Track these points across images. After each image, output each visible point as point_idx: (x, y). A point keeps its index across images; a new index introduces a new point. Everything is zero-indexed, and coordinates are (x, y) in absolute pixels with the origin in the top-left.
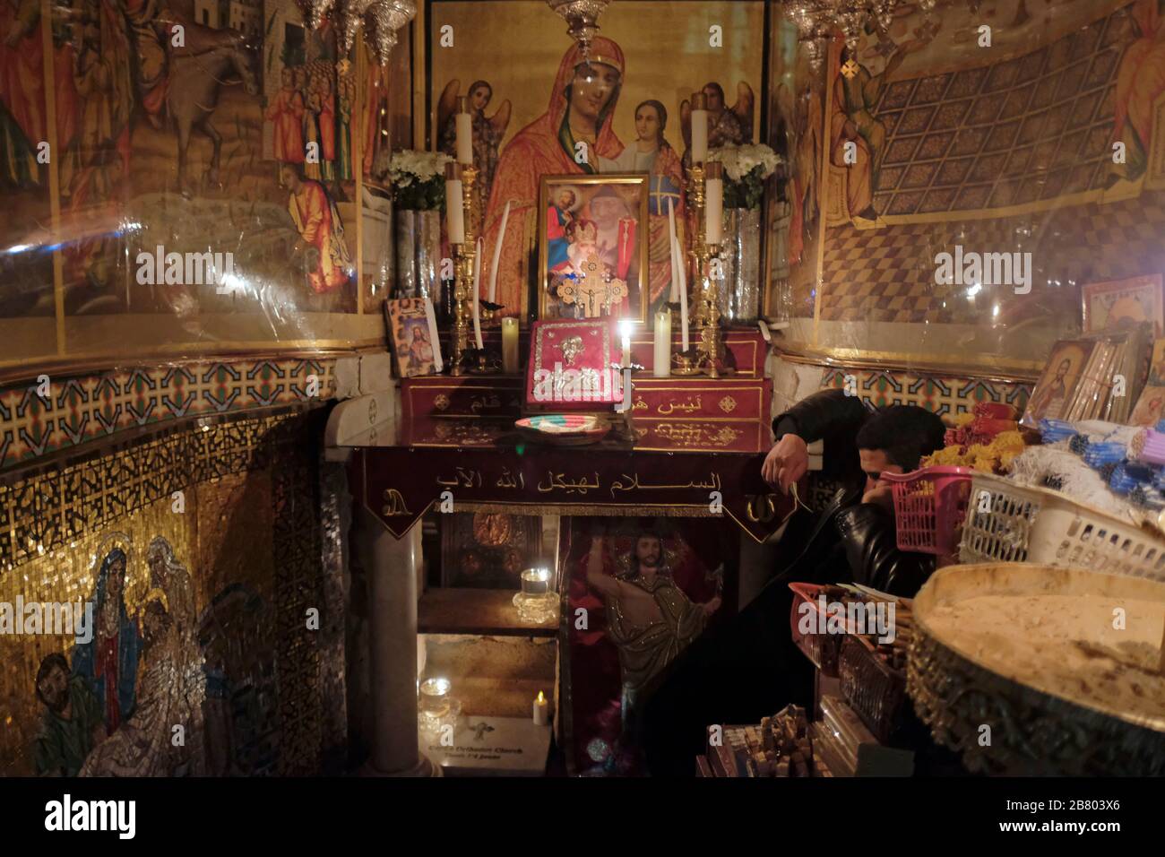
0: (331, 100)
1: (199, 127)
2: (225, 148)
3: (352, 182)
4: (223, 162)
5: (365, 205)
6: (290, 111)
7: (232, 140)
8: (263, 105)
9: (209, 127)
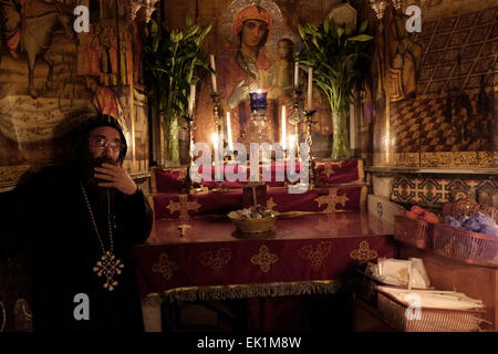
0: (116, 40)
1: (40, 58)
2: (56, 69)
3: (127, 86)
4: (54, 77)
5: (135, 99)
6: (93, 48)
7: (59, 64)
8: (78, 44)
9: (46, 57)
